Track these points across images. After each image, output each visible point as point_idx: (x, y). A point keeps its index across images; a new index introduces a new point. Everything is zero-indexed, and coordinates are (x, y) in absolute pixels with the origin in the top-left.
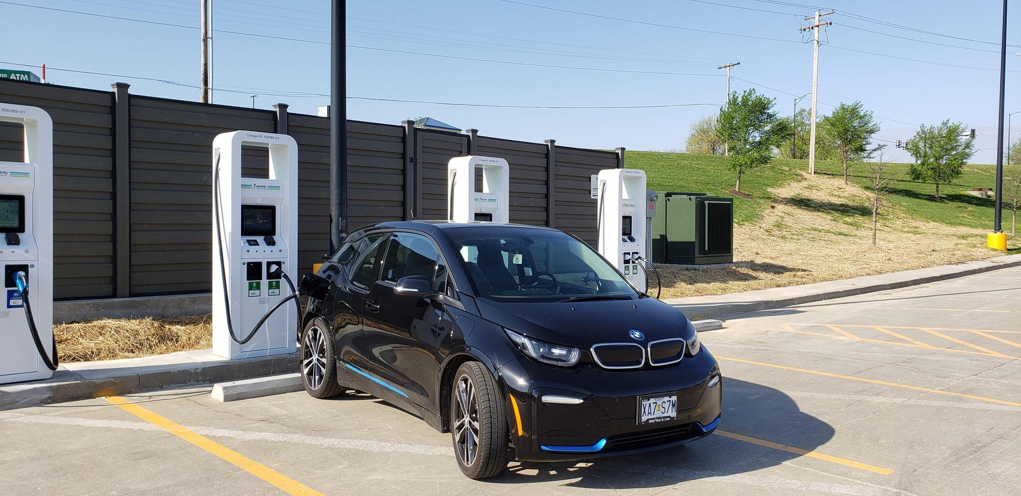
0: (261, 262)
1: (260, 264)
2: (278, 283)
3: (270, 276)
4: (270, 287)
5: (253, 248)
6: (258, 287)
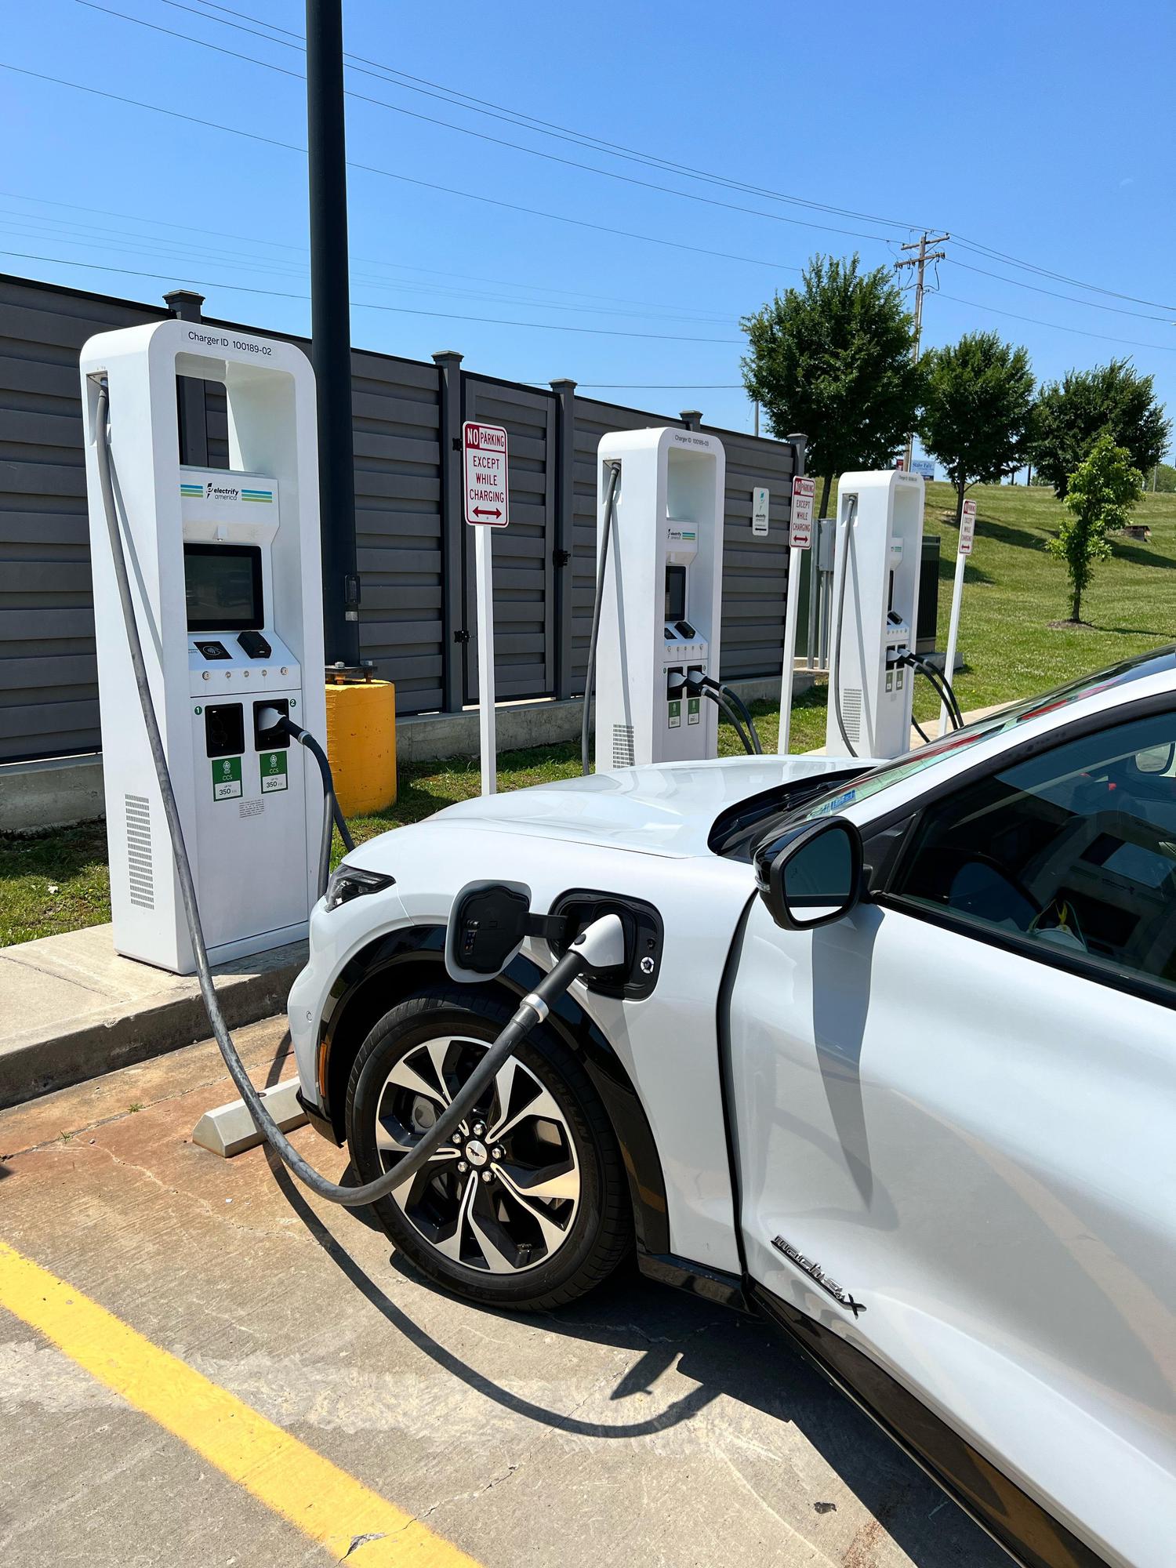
0: (241, 705)
1: (238, 708)
2: (282, 758)
3: (265, 739)
4: (266, 770)
5: (217, 667)
6: (236, 774)
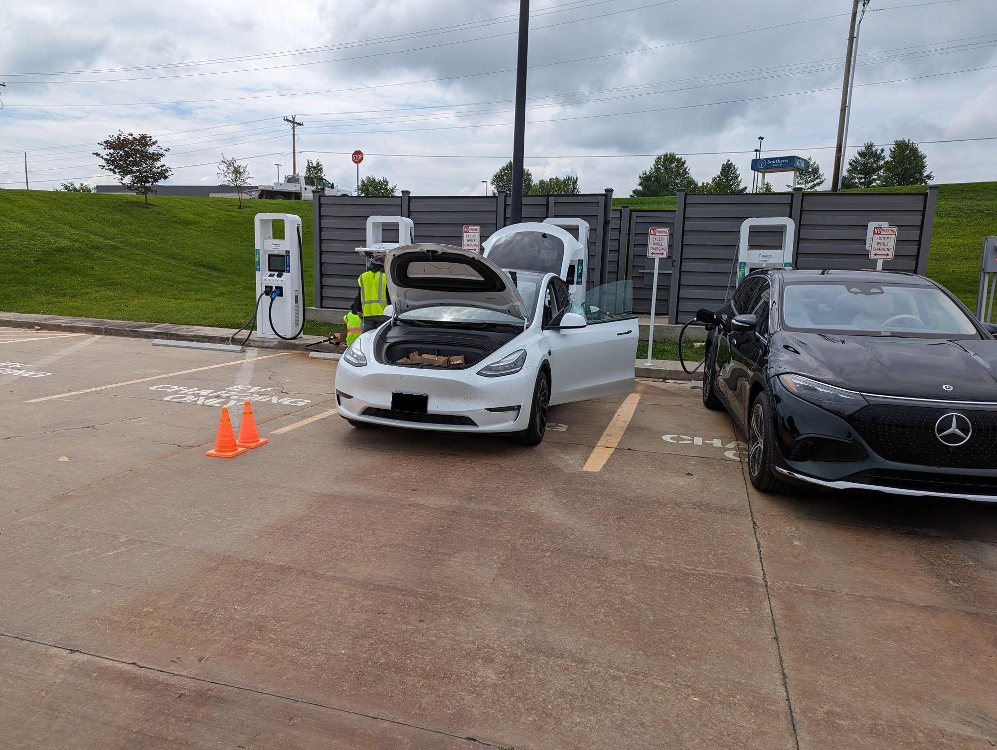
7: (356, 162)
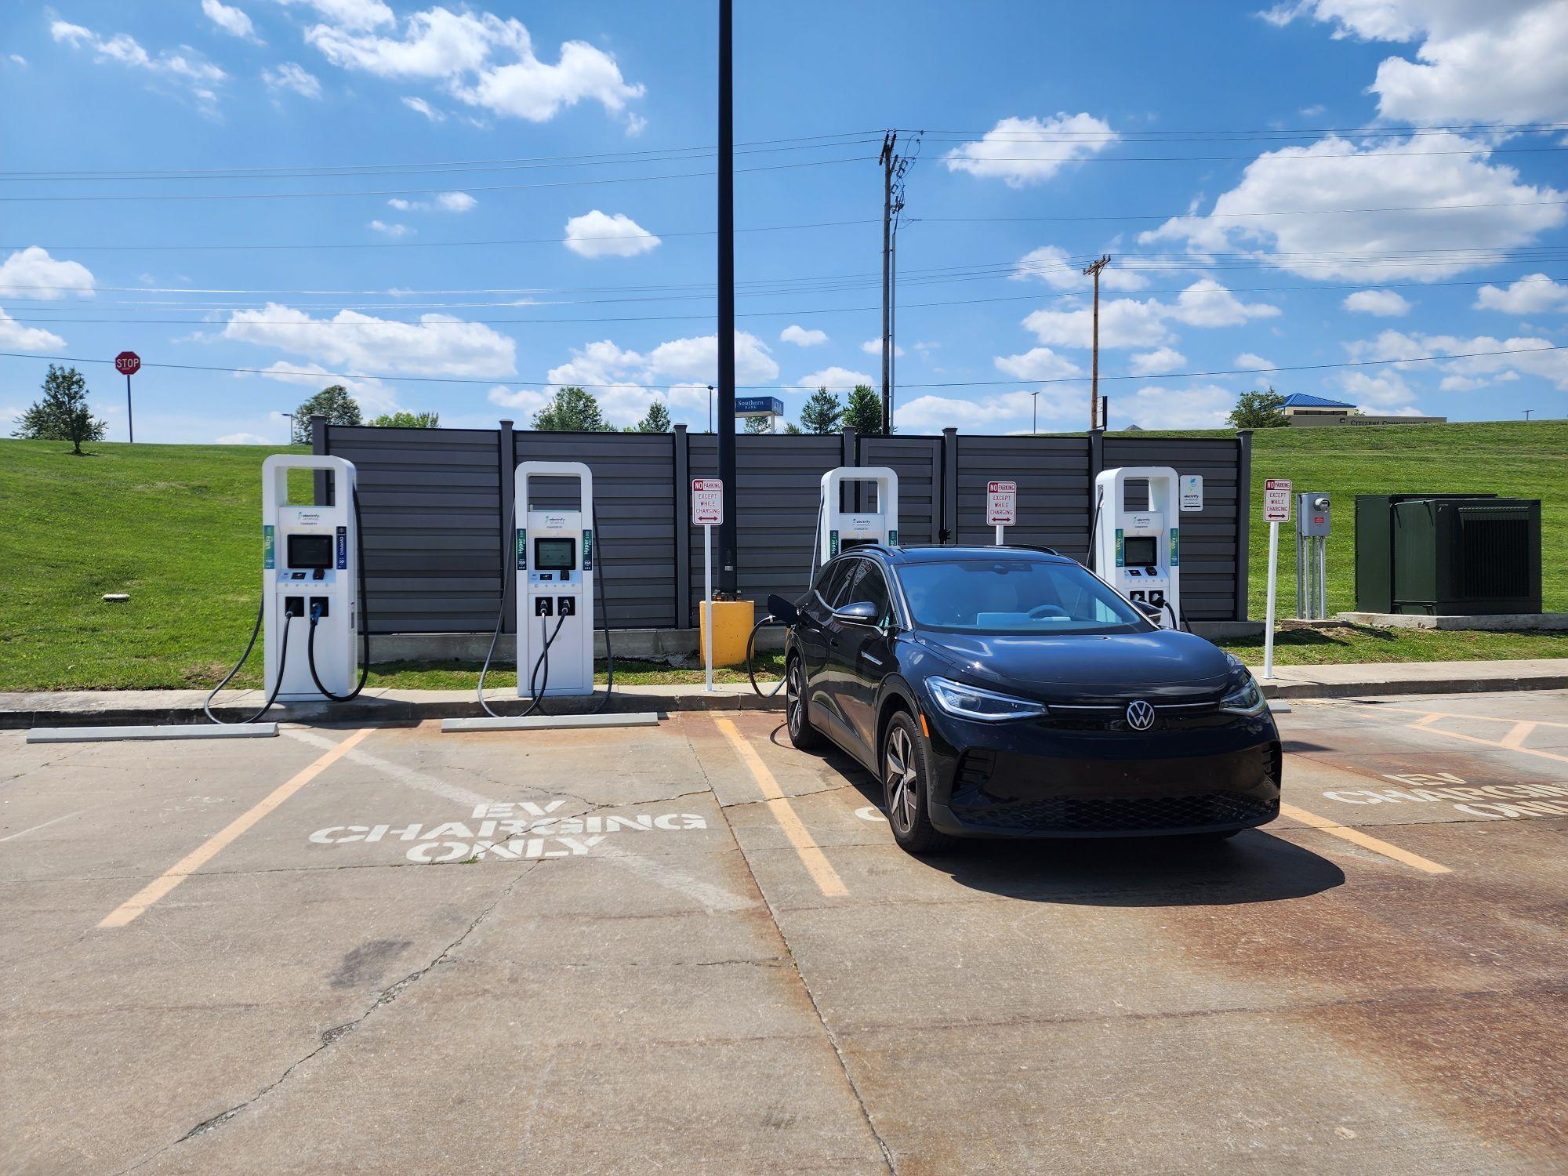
7: (124, 373)
